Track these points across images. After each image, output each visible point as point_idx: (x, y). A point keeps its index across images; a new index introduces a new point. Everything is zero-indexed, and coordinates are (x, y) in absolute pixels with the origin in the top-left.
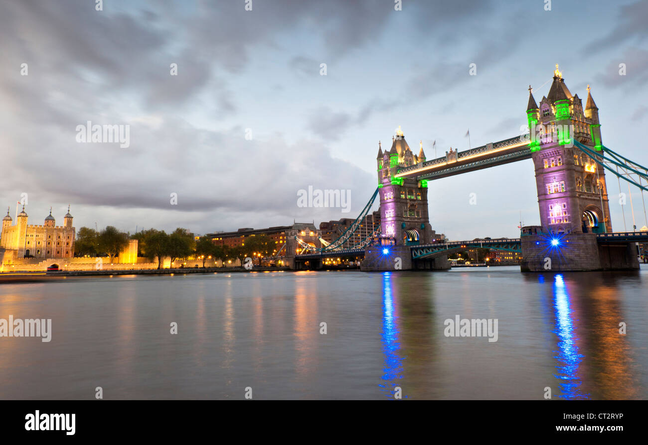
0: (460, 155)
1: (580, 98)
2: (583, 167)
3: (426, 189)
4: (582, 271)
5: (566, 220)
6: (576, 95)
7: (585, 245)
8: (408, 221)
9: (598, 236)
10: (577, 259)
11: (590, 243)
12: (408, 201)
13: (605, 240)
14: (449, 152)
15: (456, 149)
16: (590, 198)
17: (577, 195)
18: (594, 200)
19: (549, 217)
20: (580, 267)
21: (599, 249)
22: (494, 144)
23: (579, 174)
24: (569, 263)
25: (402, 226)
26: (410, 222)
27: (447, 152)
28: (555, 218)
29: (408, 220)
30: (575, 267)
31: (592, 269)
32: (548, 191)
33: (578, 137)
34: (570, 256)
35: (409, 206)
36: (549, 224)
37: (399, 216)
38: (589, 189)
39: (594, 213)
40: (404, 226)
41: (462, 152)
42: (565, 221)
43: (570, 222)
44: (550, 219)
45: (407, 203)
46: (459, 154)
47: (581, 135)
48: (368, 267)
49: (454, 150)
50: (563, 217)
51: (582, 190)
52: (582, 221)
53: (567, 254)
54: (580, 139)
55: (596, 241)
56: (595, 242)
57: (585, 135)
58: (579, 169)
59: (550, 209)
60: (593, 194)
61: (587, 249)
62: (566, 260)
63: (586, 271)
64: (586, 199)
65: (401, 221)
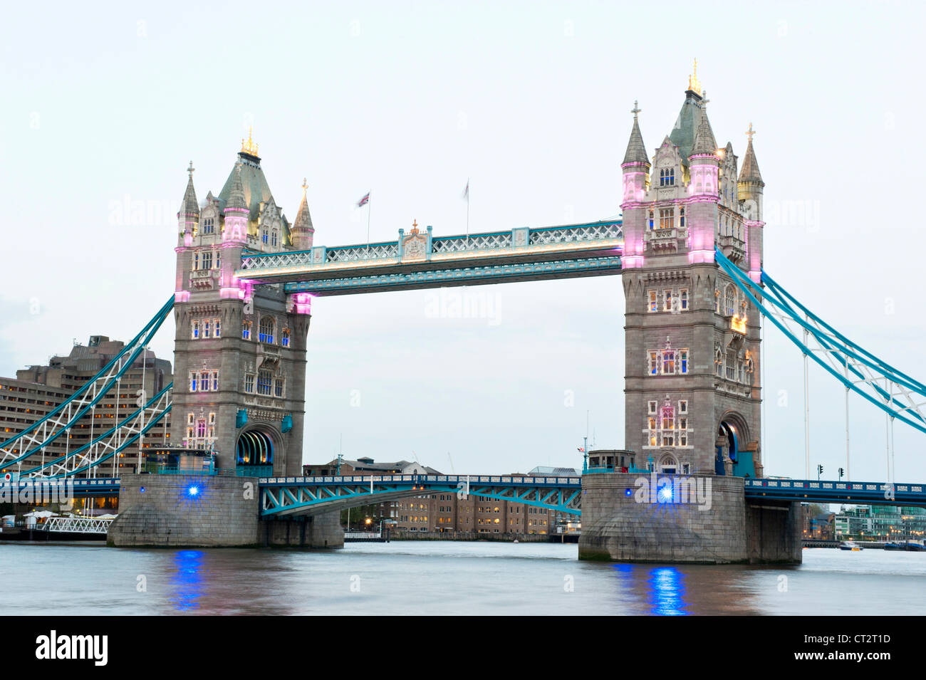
0: (437, 243)
1: (735, 154)
2: (728, 320)
3: (306, 317)
4: (713, 564)
5: (684, 443)
6: (729, 145)
7: (724, 504)
8: (254, 407)
9: (748, 483)
10: (707, 534)
11: (734, 499)
12: (260, 349)
13: (761, 494)
14: (407, 232)
15: (430, 228)
16: (731, 392)
17: (713, 386)
18: (738, 397)
19: (644, 431)
20: (711, 555)
21: (747, 513)
22: (531, 232)
23: (719, 334)
24: (692, 545)
25: (239, 418)
26: (258, 408)
27: (401, 231)
28: (659, 434)
29: (255, 403)
30: (703, 554)
31: (733, 559)
32: (650, 367)
33: (725, 247)
34: (695, 526)
35: (260, 360)
36: (645, 447)
37: (236, 389)
38: (730, 372)
39: (733, 429)
40: (244, 420)
41: (444, 239)
42: (680, 446)
43: (692, 447)
44: (646, 435)
45: (255, 355)
46: (434, 240)
47: (731, 242)
48: (139, 537)
49: (422, 229)
50: (677, 434)
51: (720, 373)
52: (716, 446)
53: (689, 521)
54: (729, 252)
55: (743, 495)
56: (742, 499)
57: (737, 245)
58: (719, 322)
59: (650, 412)
60: (738, 384)
61: (727, 512)
62: (686, 536)
63: (722, 564)
64: (726, 394)
65: (237, 404)
